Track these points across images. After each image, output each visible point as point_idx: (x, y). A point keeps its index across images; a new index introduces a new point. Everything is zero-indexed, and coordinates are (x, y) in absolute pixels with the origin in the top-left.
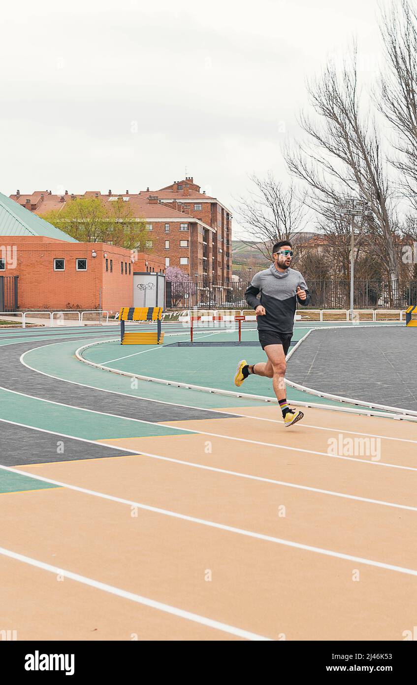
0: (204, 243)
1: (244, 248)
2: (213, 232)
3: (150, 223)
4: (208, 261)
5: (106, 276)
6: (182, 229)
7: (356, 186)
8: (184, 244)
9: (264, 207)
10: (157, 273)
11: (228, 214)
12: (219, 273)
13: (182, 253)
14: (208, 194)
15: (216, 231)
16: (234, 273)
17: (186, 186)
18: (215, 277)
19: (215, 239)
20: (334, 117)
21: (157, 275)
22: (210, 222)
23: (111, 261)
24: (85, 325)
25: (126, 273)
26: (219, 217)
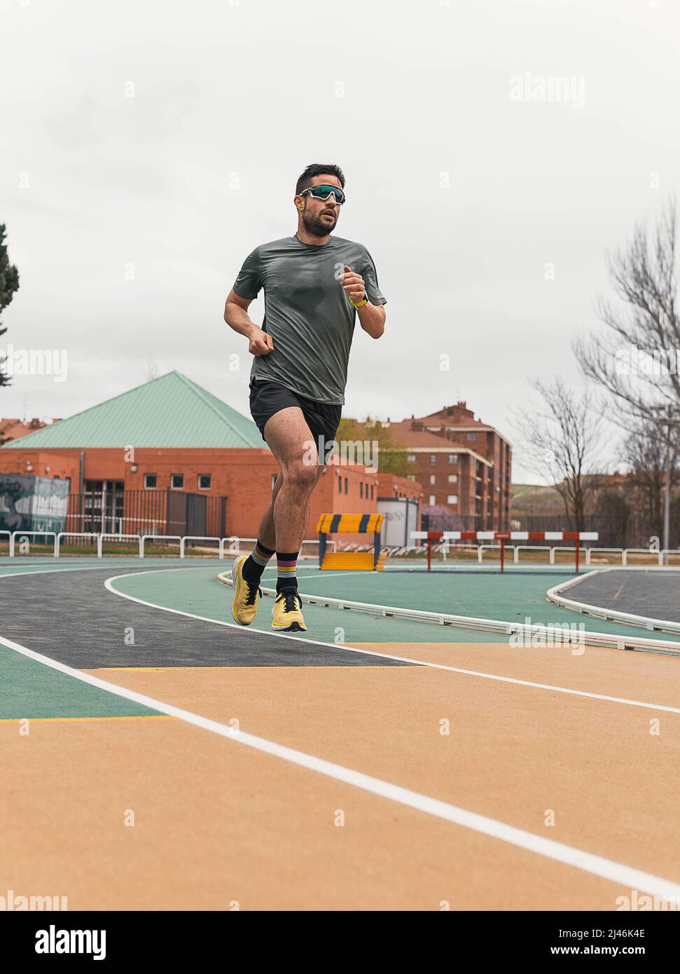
0: (478, 478)
2: (489, 467)
3: (412, 454)
4: (482, 500)
5: (339, 498)
6: (451, 461)
7: (671, 393)
8: (453, 479)
9: (549, 422)
10: (408, 499)
11: (508, 447)
12: (496, 514)
13: (452, 490)
14: (484, 421)
15: (493, 466)
16: (513, 518)
17: (458, 412)
18: (490, 518)
19: (491, 475)
20: (643, 303)
21: (407, 502)
22: (485, 454)
23: (346, 480)
24: (306, 559)
25: (367, 497)
26: (497, 449)
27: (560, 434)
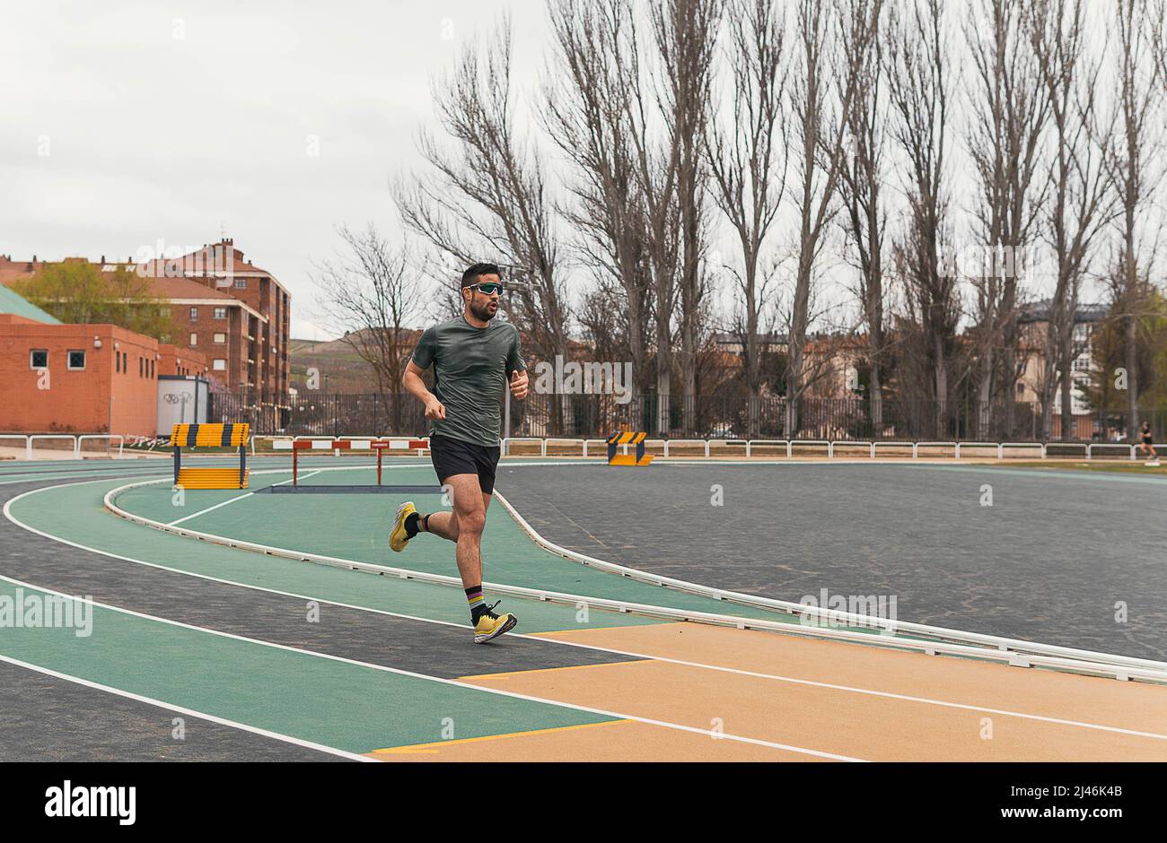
0: (250, 337)
1: (302, 348)
2: (263, 323)
3: (167, 306)
4: (256, 364)
5: (117, 379)
6: (217, 315)
7: (507, 247)
8: (219, 339)
9: (360, 278)
10: (197, 377)
11: (285, 296)
12: (272, 382)
13: (218, 353)
14: (255, 264)
15: (268, 321)
16: (293, 386)
18: (265, 388)
19: (266, 333)
20: (473, 139)
21: (197, 381)
22: (258, 306)
23: (125, 355)
24: (85, 458)
25: (147, 376)
26: (273, 300)
27: (373, 296)
